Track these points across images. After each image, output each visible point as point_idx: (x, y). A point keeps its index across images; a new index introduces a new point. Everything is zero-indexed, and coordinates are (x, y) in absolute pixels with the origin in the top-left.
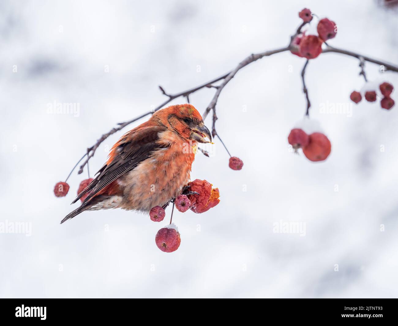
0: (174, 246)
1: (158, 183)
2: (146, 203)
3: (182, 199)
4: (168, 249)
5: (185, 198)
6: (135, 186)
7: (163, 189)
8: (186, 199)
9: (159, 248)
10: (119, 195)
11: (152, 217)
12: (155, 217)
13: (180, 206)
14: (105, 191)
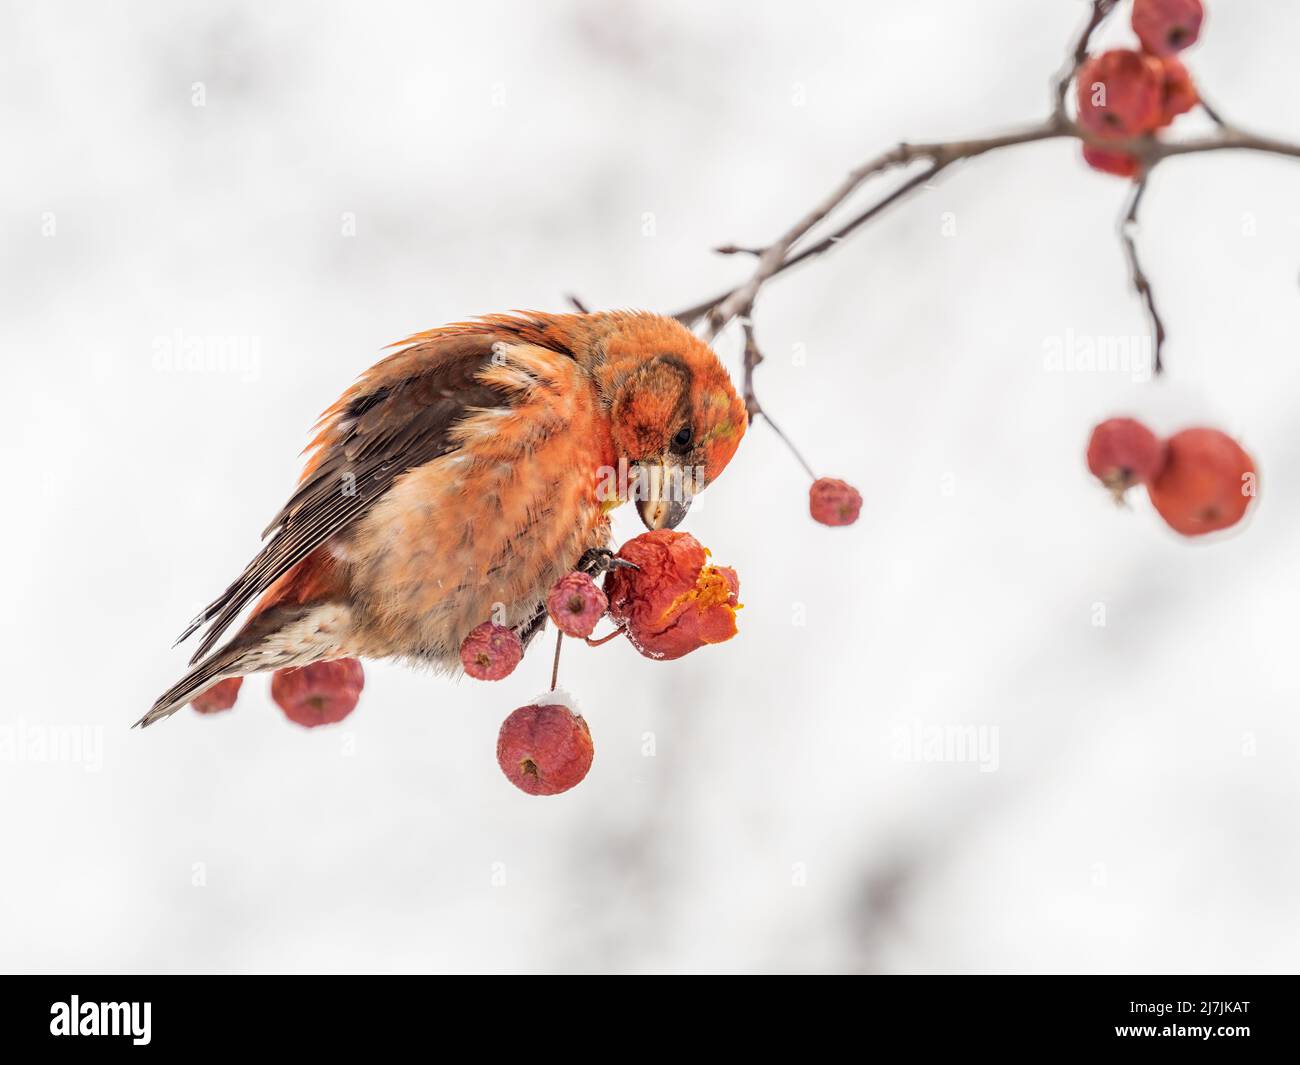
0: (566, 764)
1: (472, 544)
2: (437, 626)
3: (568, 587)
4: (544, 778)
5: (581, 582)
6: (388, 561)
7: (493, 570)
8: (584, 585)
9: (515, 782)
10: (337, 602)
11: (469, 661)
12: (479, 663)
13: (565, 612)
14: (290, 589)
